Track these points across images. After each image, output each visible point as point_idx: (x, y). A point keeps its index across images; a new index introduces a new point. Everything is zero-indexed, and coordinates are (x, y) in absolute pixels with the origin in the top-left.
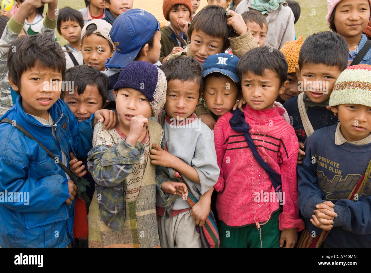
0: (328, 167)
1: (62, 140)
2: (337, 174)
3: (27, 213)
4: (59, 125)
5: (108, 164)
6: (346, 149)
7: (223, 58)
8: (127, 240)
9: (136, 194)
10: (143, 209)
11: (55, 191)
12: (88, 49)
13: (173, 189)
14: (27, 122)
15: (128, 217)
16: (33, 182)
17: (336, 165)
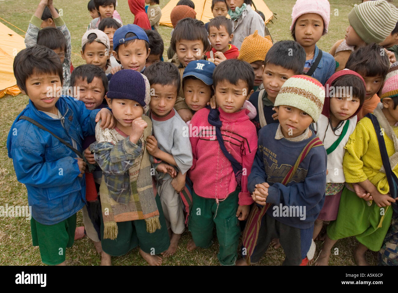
0: (269, 156)
1: (70, 129)
2: (274, 163)
3: (48, 188)
4: (67, 118)
5: (117, 161)
6: (283, 143)
7: (201, 64)
8: (132, 209)
9: (136, 176)
10: (142, 186)
11: (67, 170)
12: (91, 54)
13: (166, 171)
14: (40, 117)
15: (132, 193)
16: (49, 164)
17: (274, 155)
